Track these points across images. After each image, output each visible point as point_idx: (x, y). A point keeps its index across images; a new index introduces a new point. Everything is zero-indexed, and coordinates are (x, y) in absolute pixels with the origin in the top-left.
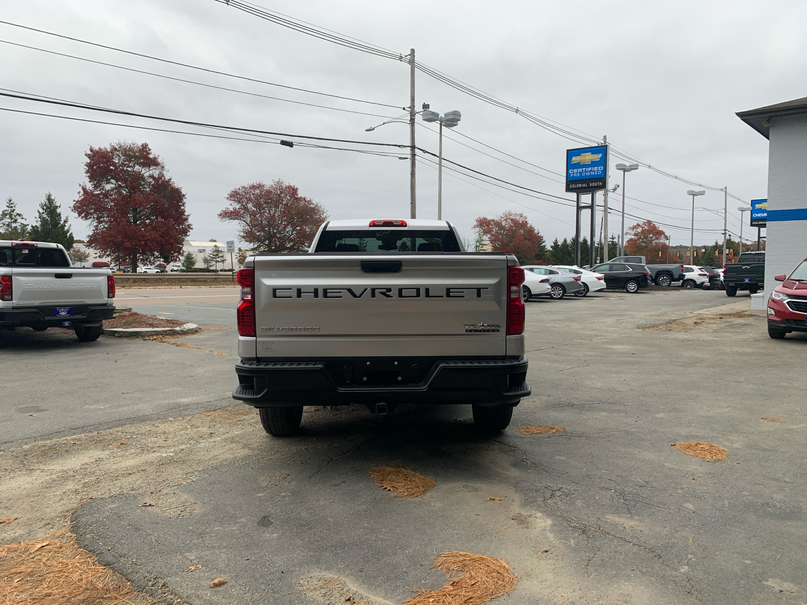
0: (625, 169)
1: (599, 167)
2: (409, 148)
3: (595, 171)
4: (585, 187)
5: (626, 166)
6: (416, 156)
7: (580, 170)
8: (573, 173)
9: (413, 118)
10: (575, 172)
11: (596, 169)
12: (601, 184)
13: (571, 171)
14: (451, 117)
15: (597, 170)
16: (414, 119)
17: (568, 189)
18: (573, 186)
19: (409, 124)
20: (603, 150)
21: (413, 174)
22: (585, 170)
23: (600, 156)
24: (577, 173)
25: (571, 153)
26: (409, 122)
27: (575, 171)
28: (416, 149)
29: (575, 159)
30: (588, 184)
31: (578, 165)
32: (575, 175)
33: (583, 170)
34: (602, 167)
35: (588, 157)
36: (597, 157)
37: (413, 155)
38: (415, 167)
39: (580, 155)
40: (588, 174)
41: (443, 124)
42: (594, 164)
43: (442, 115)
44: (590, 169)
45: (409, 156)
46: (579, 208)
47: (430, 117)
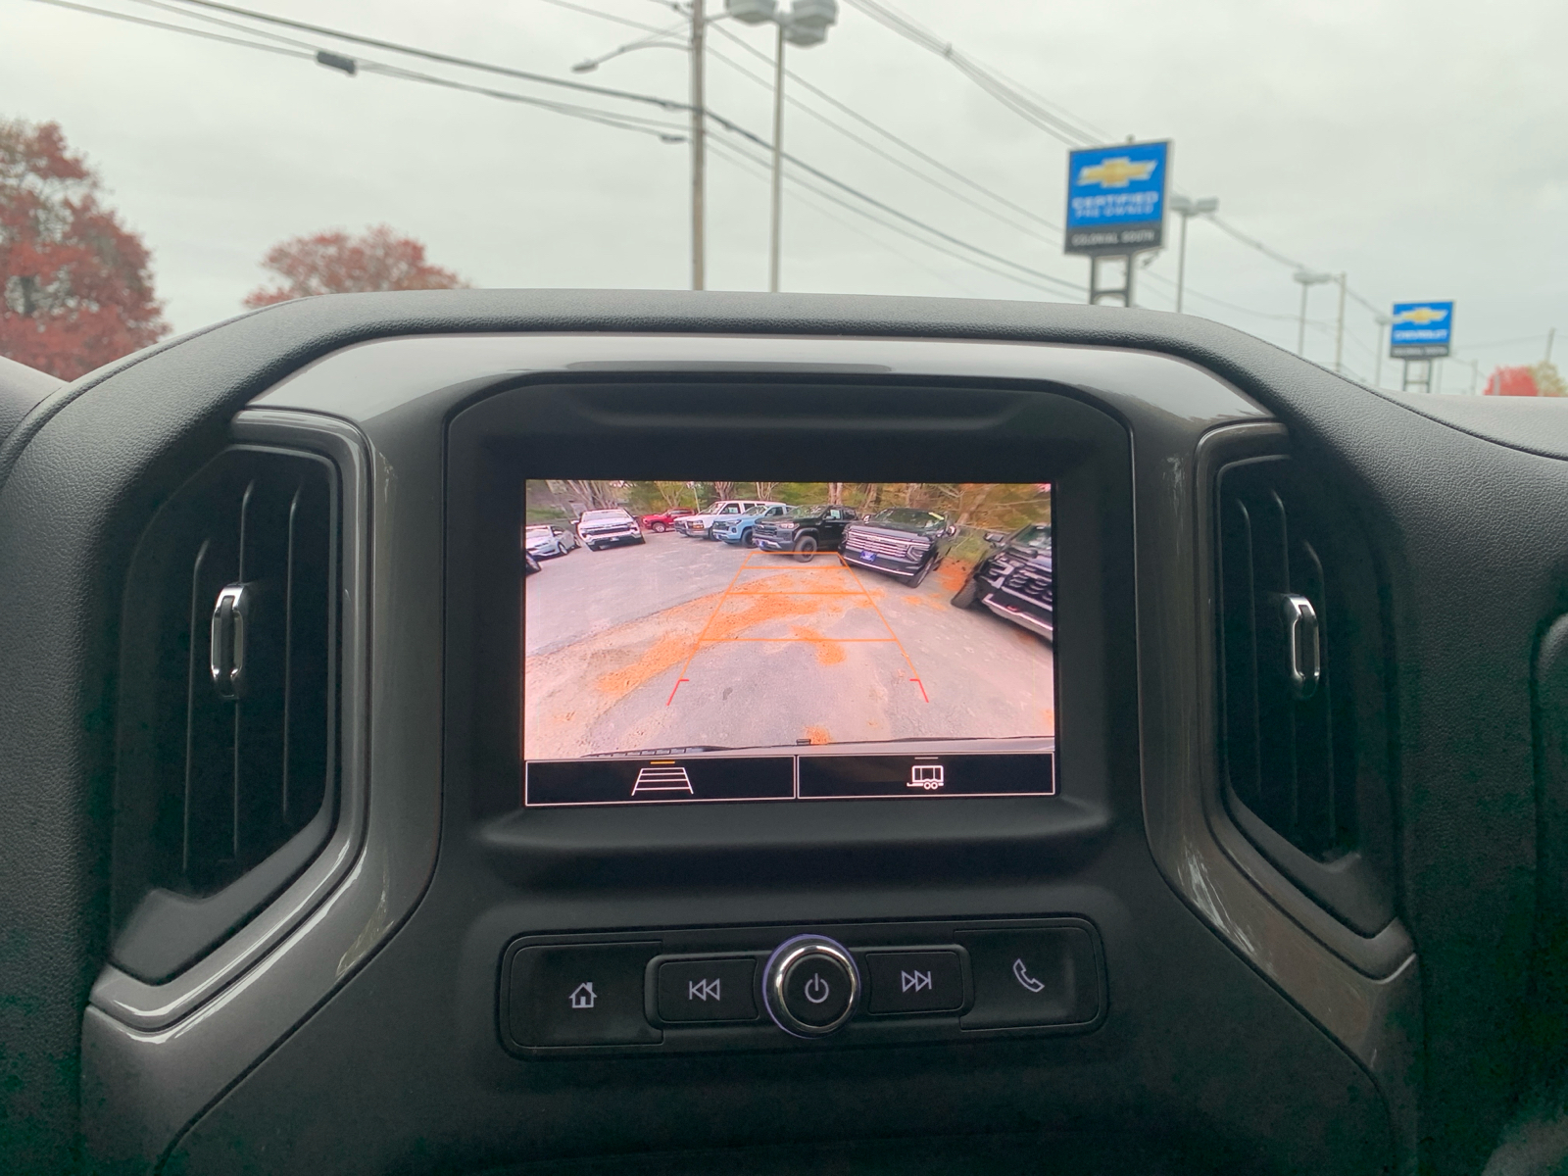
0: (1185, 211)
1: (1147, 195)
2: (689, 112)
3: (1136, 204)
4: (1111, 245)
5: (1187, 202)
6: (706, 136)
7: (1100, 200)
8: (1084, 208)
9: (699, 32)
10: (1088, 206)
11: (1138, 198)
12: (1149, 235)
13: (1079, 203)
14: (810, 11)
15: (1142, 201)
16: (702, 36)
17: (1071, 248)
18: (1083, 240)
19: (689, 50)
20: (1156, 153)
21: (698, 184)
22: (1114, 201)
23: (1151, 167)
24: (1093, 208)
25: (1080, 160)
26: (687, 45)
27: (1088, 202)
28: (706, 117)
29: (1089, 175)
30: (1120, 236)
31: (1094, 190)
32: (1088, 213)
33: (1107, 201)
34: (1154, 195)
35: (1123, 171)
36: (1144, 170)
37: (700, 133)
38: (703, 165)
39: (1101, 165)
40: (1120, 211)
41: (787, 34)
42: (1135, 186)
44: (1124, 199)
45: (688, 134)
46: (1096, 294)
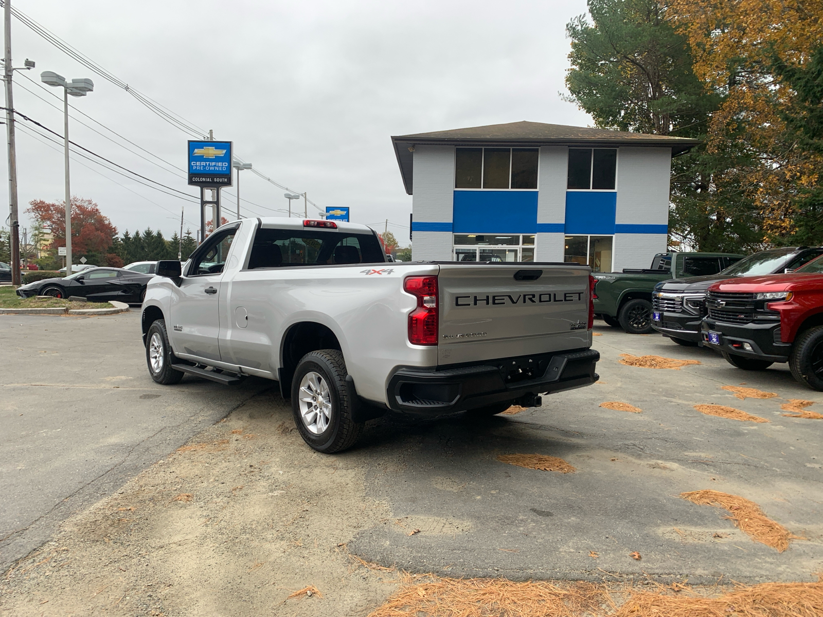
0: (239, 169)
1: (224, 163)
2: (5, 110)
3: (219, 167)
4: (209, 182)
5: (240, 164)
6: (15, 122)
7: (203, 163)
8: (196, 166)
9: (10, 74)
10: (198, 165)
11: (220, 164)
12: (226, 180)
13: (194, 164)
14: (82, 85)
15: (221, 166)
16: (11, 76)
17: (191, 182)
18: (197, 179)
19: (4, 80)
20: (227, 146)
21: (11, 144)
22: (209, 164)
23: (224, 151)
24: (200, 166)
25: (192, 145)
26: (3, 78)
27: (198, 163)
28: (14, 113)
29: (198, 152)
30: (213, 179)
31: (201, 158)
32: (198, 168)
33: (206, 164)
34: (227, 163)
35: (211, 152)
36: (222, 153)
37: (12, 121)
38: (14, 135)
39: (203, 148)
40: (212, 168)
41: (69, 91)
42: (218, 159)
43: (69, 81)
44: (213, 164)
45: (6, 122)
46: (203, 203)
47: (54, 80)
